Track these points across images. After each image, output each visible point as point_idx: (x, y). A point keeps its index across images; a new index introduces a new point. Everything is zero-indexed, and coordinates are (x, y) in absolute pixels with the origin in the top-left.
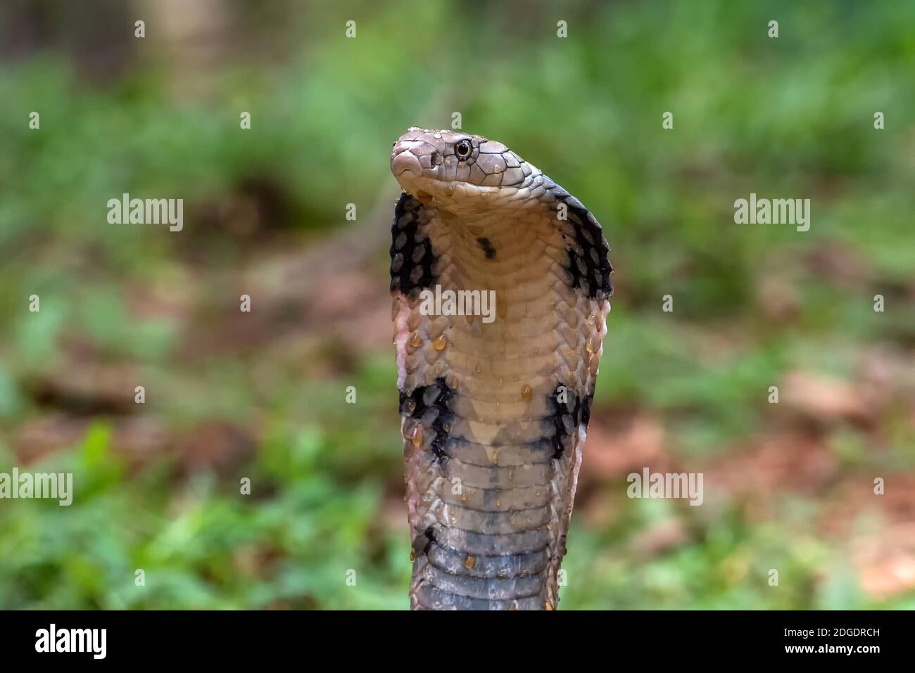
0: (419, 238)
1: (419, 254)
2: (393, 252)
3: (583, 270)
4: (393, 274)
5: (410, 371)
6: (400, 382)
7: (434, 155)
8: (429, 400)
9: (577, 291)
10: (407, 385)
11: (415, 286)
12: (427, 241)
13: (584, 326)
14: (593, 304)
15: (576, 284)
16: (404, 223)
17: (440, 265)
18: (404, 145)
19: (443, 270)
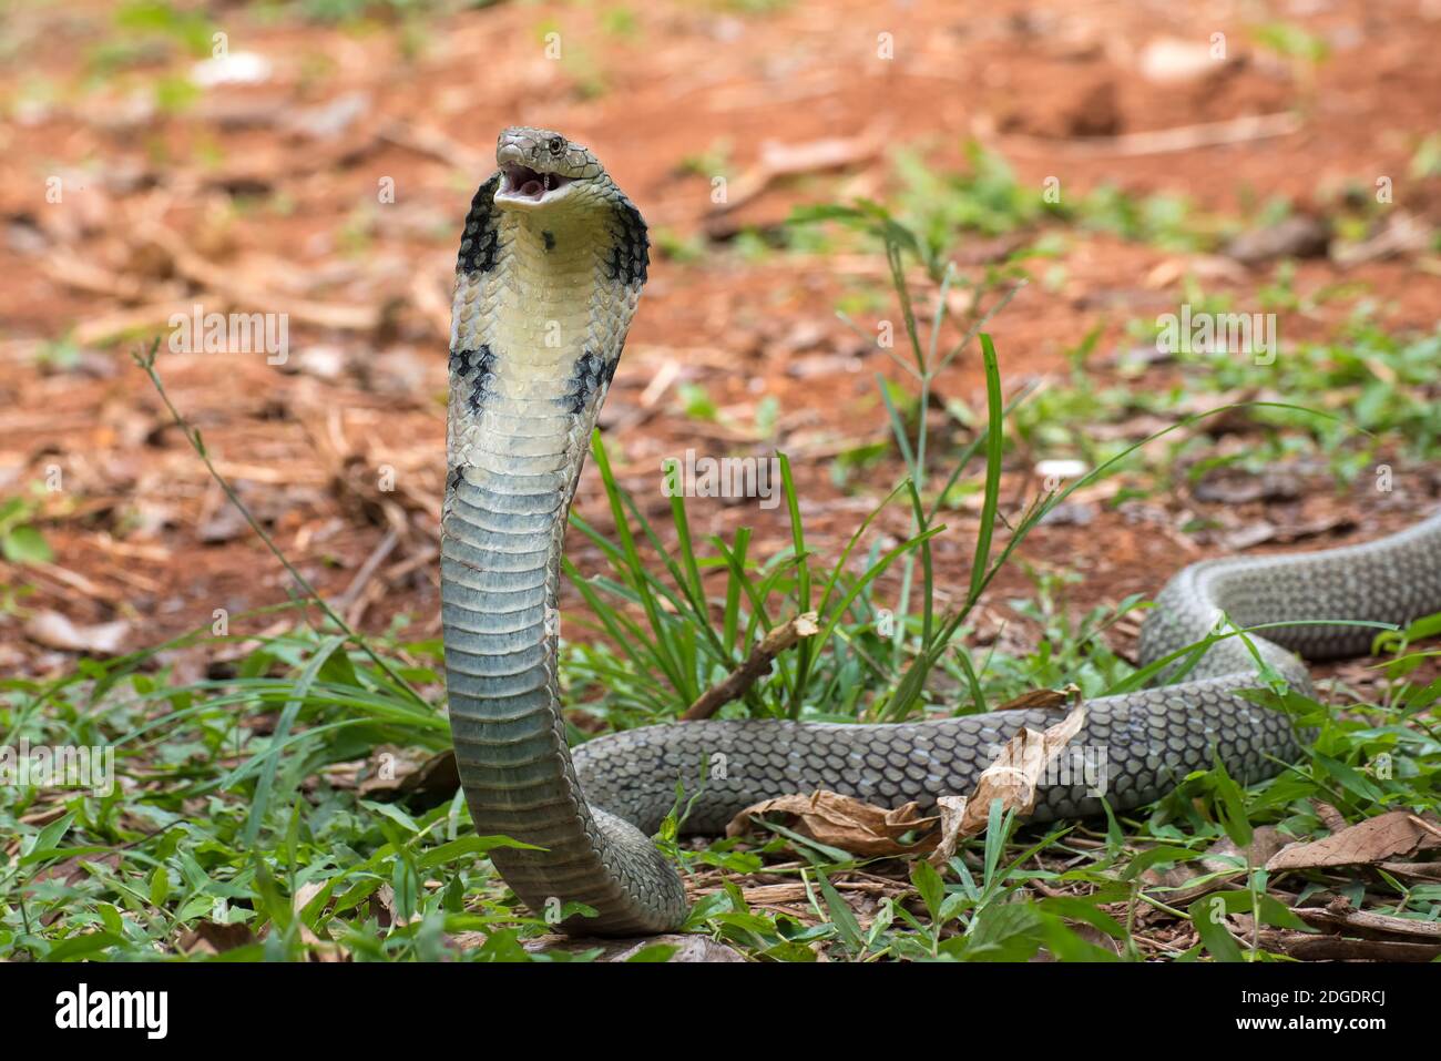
0: (488, 229)
1: (486, 242)
2: (464, 237)
3: (624, 264)
4: (461, 255)
5: (461, 336)
6: (452, 345)
7: (534, 149)
8: (473, 362)
9: (617, 281)
10: (457, 347)
11: (476, 268)
12: (495, 233)
13: (618, 307)
14: (628, 289)
15: (617, 276)
16: (478, 214)
17: (501, 254)
18: (510, 138)
19: (504, 258)
